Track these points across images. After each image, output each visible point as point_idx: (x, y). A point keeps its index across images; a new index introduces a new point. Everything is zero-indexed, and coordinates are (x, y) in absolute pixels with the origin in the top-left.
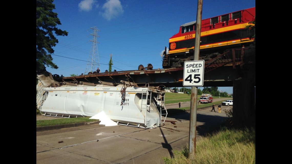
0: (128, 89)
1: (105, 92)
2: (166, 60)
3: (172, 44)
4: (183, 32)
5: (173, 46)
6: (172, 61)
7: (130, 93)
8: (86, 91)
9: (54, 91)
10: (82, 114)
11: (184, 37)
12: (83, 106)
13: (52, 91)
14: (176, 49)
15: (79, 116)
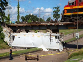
0: (52, 34)
1: (42, 36)
2: (63, 18)
3: (65, 10)
4: (69, 5)
5: (66, 12)
6: (65, 19)
7: (53, 36)
8: (33, 35)
9: (17, 36)
10: (33, 46)
11: (70, 7)
12: (33, 43)
13: (16, 35)
14: (67, 13)
15: (31, 48)
